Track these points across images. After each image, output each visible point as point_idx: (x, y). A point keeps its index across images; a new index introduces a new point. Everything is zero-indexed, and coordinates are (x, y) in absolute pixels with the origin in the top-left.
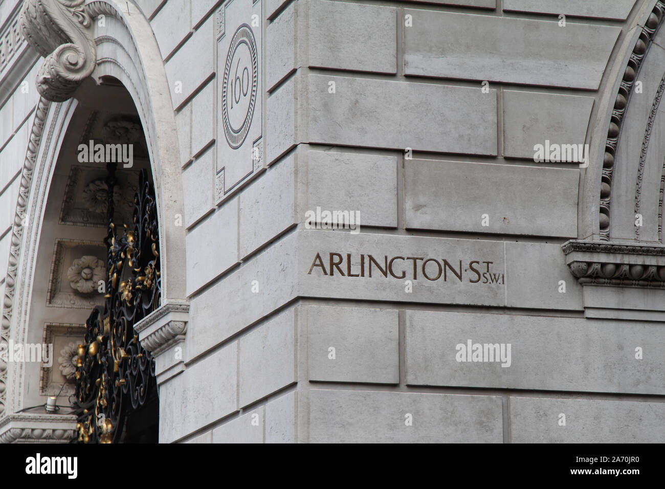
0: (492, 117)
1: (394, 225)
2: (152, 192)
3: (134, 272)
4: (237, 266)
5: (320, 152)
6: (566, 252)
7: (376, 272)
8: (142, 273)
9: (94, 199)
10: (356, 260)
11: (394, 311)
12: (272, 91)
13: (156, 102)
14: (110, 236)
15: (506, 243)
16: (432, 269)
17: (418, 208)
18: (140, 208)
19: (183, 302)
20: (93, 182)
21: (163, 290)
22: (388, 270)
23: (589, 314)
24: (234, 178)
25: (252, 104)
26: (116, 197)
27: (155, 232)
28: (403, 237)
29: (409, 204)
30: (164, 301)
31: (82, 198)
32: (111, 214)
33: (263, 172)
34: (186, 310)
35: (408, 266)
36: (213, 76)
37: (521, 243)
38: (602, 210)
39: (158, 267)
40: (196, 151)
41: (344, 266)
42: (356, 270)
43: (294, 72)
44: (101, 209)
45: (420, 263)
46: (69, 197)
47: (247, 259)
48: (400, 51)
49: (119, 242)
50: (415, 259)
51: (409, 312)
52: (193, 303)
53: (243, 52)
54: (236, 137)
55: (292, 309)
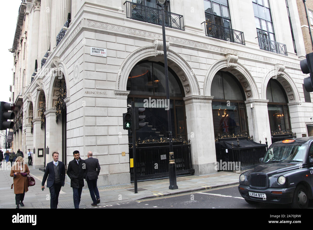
0: (106, 76)
1: (94, 88)
2: (66, 84)
3: (63, 93)
4: (76, 93)
5: (86, 80)
6: (114, 91)
7: (92, 94)
8: (64, 93)
9: (58, 85)
10: (90, 92)
11: (95, 98)
12: (80, 73)
13: (66, 74)
14: (60, 89)
15: (107, 90)
16: (99, 93)
17: (97, 86)
18: (64, 86)
19: (69, 97)
20: (58, 82)
21: (67, 95)
22: (94, 93)
23: (117, 98)
24: (76, 83)
25: (78, 74)
26: (61, 84)
27: (66, 89)
28: (96, 90)
29: (96, 86)
30: (67, 97)
31: (57, 85)
32: (60, 86)
33: (79, 82)
34: (70, 98)
35: (96, 93)
36: (73, 71)
37: (109, 90)
38: (118, 87)
39: (66, 93)
40: (71, 79)
41: (89, 93)
42: (90, 93)
43: (83, 71)
44: (59, 86)
45: (98, 93)
46: (56, 84)
47: (77, 92)
48: (95, 68)
49: (61, 90)
50: (97, 92)
51: (96, 98)
52: (71, 97)
53: (77, 68)
54: (76, 78)
55: (82, 98)
